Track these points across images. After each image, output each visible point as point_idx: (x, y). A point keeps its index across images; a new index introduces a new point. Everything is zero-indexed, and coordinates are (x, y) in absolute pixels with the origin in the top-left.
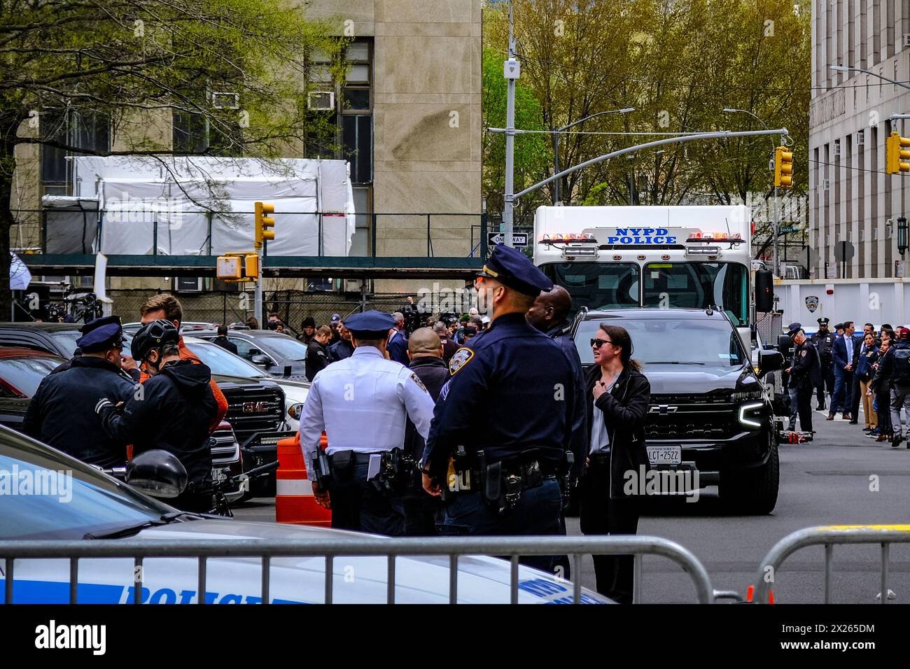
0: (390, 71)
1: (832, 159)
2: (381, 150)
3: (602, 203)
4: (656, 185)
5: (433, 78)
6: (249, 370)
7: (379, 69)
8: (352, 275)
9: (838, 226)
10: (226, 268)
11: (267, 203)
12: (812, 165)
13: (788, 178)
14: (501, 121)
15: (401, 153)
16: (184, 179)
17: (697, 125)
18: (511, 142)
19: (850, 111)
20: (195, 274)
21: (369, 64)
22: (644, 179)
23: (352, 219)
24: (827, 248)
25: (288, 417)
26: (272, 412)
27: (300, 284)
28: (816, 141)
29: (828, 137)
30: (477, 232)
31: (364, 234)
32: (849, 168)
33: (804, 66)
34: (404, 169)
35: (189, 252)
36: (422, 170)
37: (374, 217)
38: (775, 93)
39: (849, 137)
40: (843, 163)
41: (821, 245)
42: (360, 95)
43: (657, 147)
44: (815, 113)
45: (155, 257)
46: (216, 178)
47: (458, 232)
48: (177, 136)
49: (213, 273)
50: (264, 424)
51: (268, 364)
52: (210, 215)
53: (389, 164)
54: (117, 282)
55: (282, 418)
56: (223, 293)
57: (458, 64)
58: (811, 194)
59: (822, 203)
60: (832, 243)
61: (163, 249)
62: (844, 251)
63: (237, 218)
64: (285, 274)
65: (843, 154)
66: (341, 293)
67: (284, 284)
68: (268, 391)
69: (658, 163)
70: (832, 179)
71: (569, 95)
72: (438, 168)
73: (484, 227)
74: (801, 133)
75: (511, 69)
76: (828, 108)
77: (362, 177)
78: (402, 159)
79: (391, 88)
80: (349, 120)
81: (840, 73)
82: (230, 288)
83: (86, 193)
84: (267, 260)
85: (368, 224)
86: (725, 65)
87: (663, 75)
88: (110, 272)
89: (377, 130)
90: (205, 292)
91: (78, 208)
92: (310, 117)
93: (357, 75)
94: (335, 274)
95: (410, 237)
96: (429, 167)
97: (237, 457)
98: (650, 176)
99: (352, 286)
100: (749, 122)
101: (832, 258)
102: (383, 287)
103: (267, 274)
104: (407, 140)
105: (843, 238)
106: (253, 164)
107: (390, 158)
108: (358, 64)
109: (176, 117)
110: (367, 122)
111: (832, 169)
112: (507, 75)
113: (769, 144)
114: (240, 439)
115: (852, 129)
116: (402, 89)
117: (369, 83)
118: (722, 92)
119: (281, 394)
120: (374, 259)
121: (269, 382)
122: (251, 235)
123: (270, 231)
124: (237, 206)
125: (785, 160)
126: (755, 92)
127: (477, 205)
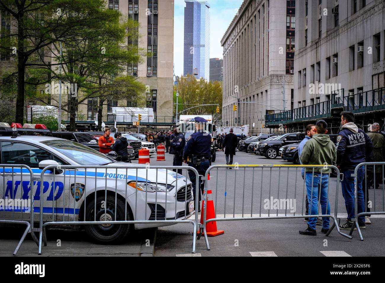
0: (159, 95)
1: (226, 109)
2: (158, 107)
3: (191, 115)
4: (199, 113)
5: (166, 96)
6: (136, 139)
7: (158, 94)
8: (153, 125)
9: (226, 119)
10: (134, 124)
11: (140, 114)
12: (223, 110)
13: (219, 111)
14: (176, 102)
15: (161, 107)
16: (128, 110)
17: (206, 103)
18: (177, 106)
19: (228, 101)
20: (130, 125)
21: (156, 94)
22: (197, 112)
23: (153, 117)
24: (225, 122)
25: (142, 146)
26: (139, 145)
27: (146, 127)
28: (223, 106)
29: (225, 106)
30: (172, 119)
31: (155, 119)
32: (228, 110)
33: (222, 95)
34: (161, 109)
35: (129, 122)
36: (164, 110)
37: (157, 117)
38: (217, 99)
39: (228, 106)
40: (227, 109)
41: (224, 122)
42: (155, 98)
43: (200, 107)
44: (223, 102)
45: (124, 122)
46: (132, 111)
47: (169, 119)
48: (127, 104)
49: (132, 125)
50: (138, 147)
51: (140, 138)
52: (132, 116)
53: (159, 109)
54: (118, 126)
55: (141, 146)
56: (134, 128)
57: (169, 94)
58: (222, 114)
59: (224, 115)
60: (225, 121)
61: (125, 121)
62: (227, 123)
63: (136, 117)
64: (143, 125)
65: (227, 108)
66: (152, 128)
67: (143, 126)
68: (139, 142)
69: (200, 109)
70: (226, 112)
71: (187, 99)
72: (166, 109)
73: (173, 118)
74: (221, 105)
75: (177, 94)
76: (225, 101)
77: (155, 110)
78: (161, 108)
79: (159, 97)
80: (153, 102)
81: (227, 96)
82: (135, 127)
83: (114, 112)
84: (140, 123)
85: (156, 118)
86: (210, 95)
87: (201, 96)
88: (117, 124)
89: (157, 104)
90: (131, 128)
91: (112, 115)
92: (147, 102)
93: (154, 95)
94: (151, 125)
95: (162, 120)
96: (165, 109)
97: (134, 152)
98: (199, 111)
99: (153, 127)
100: (213, 103)
101: (225, 124)
102: (158, 127)
103: (140, 125)
104: (162, 105)
105: (227, 121)
106: (138, 108)
107: (159, 108)
108: (154, 94)
109: (127, 101)
110: (156, 102)
111: (226, 110)
112: (177, 96)
113: (216, 106)
114: (134, 150)
115: (229, 105)
116: (161, 97)
117: (156, 97)
118: (209, 99)
119: (141, 143)
120: (156, 123)
121: (139, 141)
122: (138, 119)
123: (141, 118)
124: (136, 115)
125: (218, 109)
126: (214, 99)
127: (172, 115)
